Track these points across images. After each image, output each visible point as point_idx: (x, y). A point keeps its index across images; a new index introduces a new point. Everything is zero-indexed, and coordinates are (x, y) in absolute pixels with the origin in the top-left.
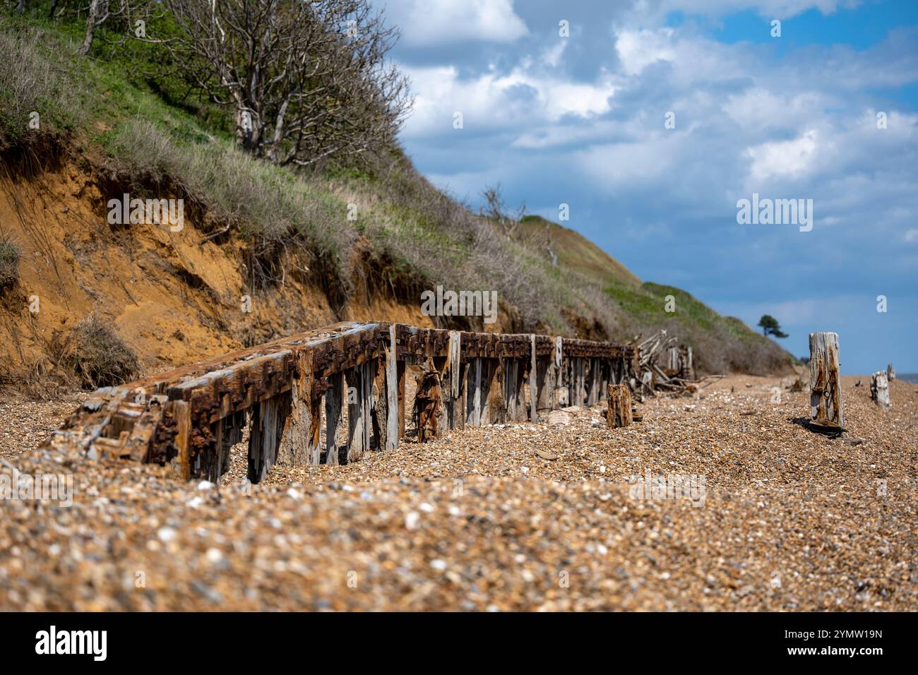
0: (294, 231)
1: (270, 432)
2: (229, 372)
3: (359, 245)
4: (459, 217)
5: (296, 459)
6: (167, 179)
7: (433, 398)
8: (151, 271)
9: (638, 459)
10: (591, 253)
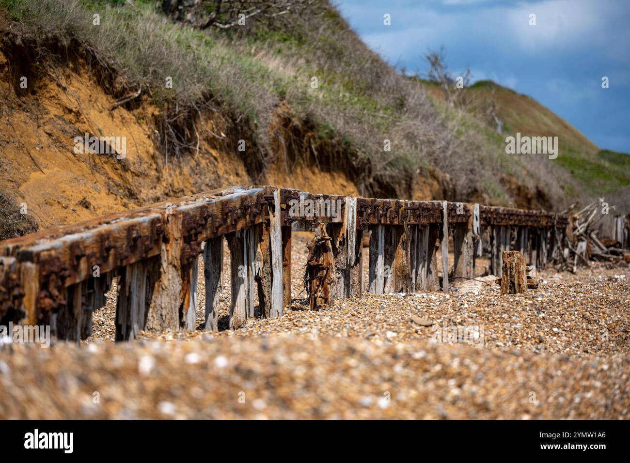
0: (209, 96)
1: (138, 297)
2: (88, 235)
3: (280, 111)
4: (389, 82)
5: (165, 325)
6: (75, 43)
7: (325, 265)
8: (58, 137)
9: (519, 326)
10: (546, 120)
